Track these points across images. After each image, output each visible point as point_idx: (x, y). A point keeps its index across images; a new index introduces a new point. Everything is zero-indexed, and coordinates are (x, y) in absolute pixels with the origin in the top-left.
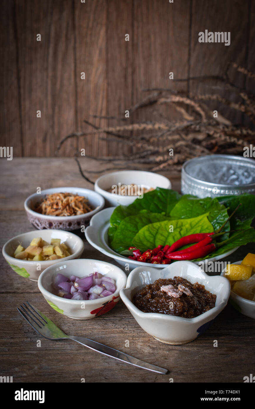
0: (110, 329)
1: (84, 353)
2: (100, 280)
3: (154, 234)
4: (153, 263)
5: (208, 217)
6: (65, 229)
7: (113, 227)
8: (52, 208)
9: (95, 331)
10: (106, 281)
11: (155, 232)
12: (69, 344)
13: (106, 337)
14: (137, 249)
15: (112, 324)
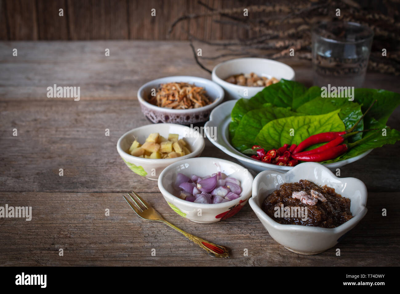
0: (235, 234)
1: (210, 260)
2: (224, 181)
3: (280, 132)
4: (278, 165)
5: (339, 114)
6: (183, 123)
7: (234, 122)
8: (168, 99)
9: (220, 236)
10: (231, 182)
11: (280, 129)
12: (193, 250)
13: (232, 243)
14: (261, 148)
15: (238, 229)
